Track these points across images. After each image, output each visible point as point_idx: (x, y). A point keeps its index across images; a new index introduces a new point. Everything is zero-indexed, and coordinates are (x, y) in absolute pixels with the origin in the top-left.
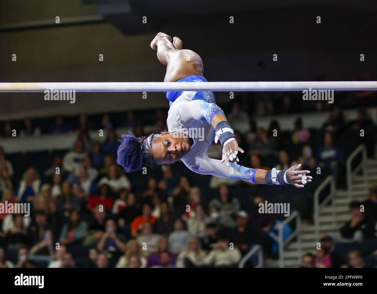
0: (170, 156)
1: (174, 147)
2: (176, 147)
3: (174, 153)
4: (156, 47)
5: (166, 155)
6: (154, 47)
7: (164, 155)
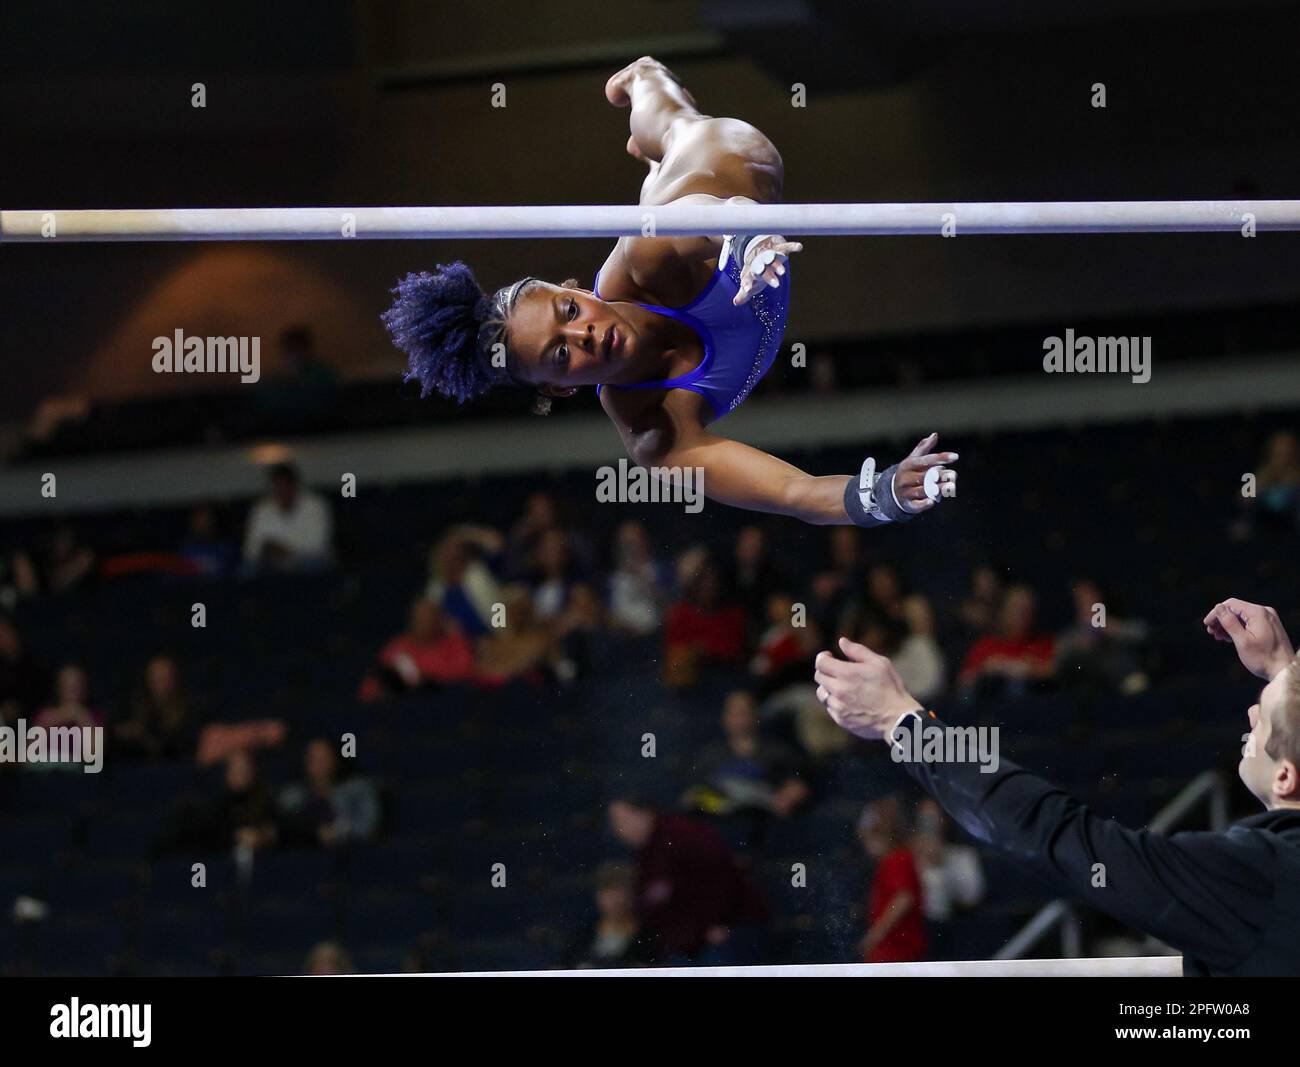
0: (562, 352)
1: (586, 328)
2: (590, 328)
3: (581, 343)
4: (624, 97)
5: (551, 346)
6: (615, 96)
7: (544, 342)
